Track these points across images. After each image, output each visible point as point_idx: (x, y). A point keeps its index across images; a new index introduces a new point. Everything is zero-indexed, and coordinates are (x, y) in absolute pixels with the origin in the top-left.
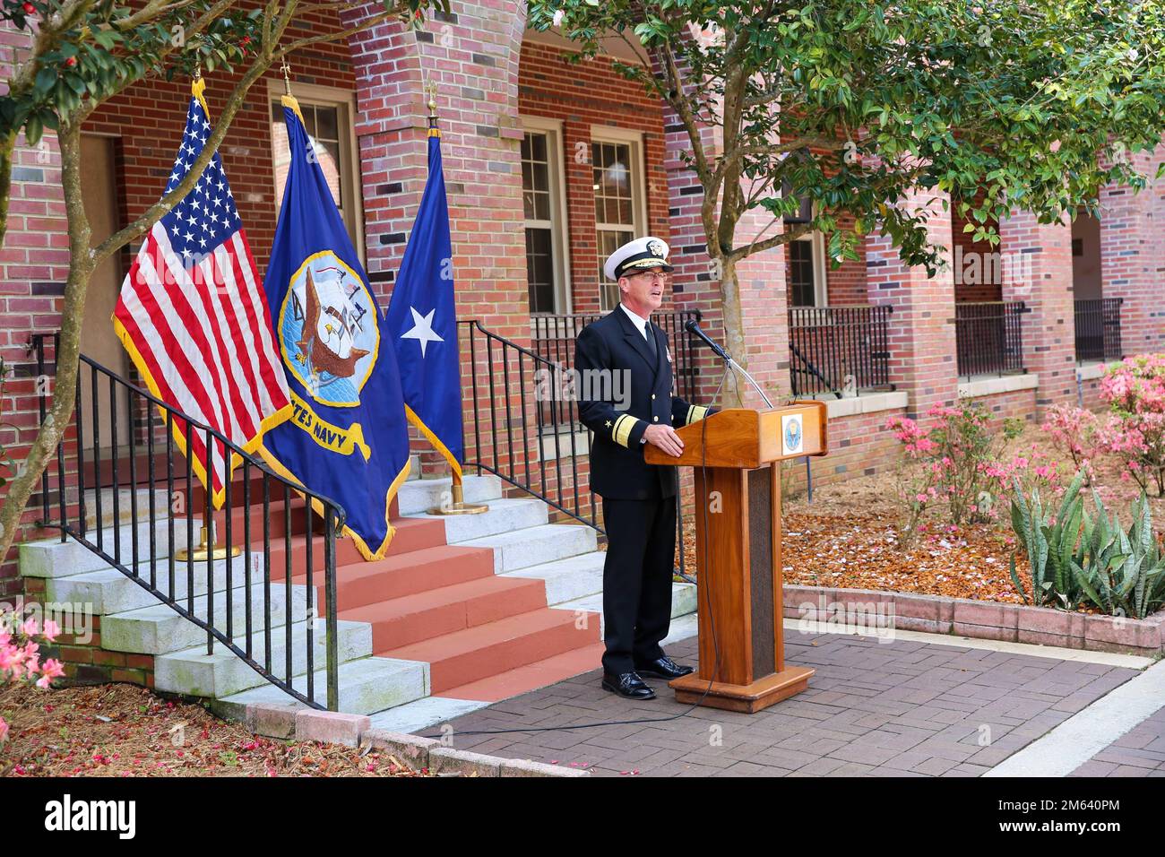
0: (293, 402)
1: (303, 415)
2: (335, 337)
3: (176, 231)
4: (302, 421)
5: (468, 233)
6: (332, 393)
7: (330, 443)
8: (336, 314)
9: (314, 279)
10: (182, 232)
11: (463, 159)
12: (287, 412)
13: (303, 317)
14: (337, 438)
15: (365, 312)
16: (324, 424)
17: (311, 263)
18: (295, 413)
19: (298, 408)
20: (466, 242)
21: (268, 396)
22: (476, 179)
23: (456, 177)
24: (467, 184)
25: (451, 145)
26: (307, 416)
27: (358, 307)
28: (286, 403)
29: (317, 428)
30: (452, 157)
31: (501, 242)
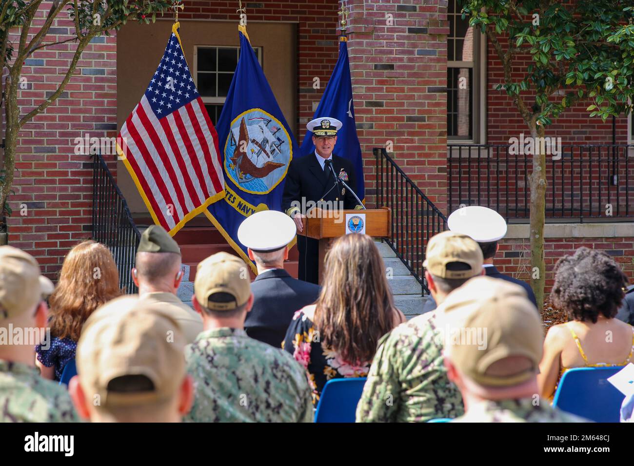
0: (226, 190)
1: (230, 197)
2: (255, 156)
3: (154, 100)
4: (230, 200)
5: (395, 94)
6: (251, 186)
7: (247, 213)
8: (257, 143)
9: (246, 123)
10: (158, 100)
11: (394, 49)
12: (222, 194)
13: (235, 144)
14: (251, 211)
15: (283, 142)
16: (244, 202)
17: (245, 115)
18: (226, 195)
19: (228, 193)
20: (394, 99)
21: (212, 185)
22: (405, 60)
23: (387, 60)
24: (396, 64)
25: (385, 41)
26: (232, 198)
27: (279, 139)
28: (222, 190)
29: (240, 205)
30: (385, 48)
31: (423, 99)
